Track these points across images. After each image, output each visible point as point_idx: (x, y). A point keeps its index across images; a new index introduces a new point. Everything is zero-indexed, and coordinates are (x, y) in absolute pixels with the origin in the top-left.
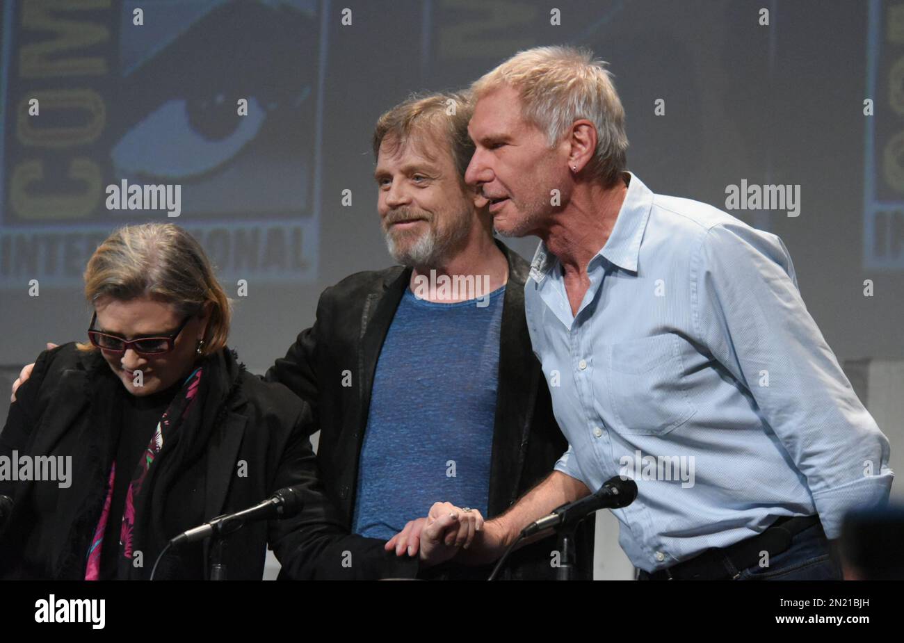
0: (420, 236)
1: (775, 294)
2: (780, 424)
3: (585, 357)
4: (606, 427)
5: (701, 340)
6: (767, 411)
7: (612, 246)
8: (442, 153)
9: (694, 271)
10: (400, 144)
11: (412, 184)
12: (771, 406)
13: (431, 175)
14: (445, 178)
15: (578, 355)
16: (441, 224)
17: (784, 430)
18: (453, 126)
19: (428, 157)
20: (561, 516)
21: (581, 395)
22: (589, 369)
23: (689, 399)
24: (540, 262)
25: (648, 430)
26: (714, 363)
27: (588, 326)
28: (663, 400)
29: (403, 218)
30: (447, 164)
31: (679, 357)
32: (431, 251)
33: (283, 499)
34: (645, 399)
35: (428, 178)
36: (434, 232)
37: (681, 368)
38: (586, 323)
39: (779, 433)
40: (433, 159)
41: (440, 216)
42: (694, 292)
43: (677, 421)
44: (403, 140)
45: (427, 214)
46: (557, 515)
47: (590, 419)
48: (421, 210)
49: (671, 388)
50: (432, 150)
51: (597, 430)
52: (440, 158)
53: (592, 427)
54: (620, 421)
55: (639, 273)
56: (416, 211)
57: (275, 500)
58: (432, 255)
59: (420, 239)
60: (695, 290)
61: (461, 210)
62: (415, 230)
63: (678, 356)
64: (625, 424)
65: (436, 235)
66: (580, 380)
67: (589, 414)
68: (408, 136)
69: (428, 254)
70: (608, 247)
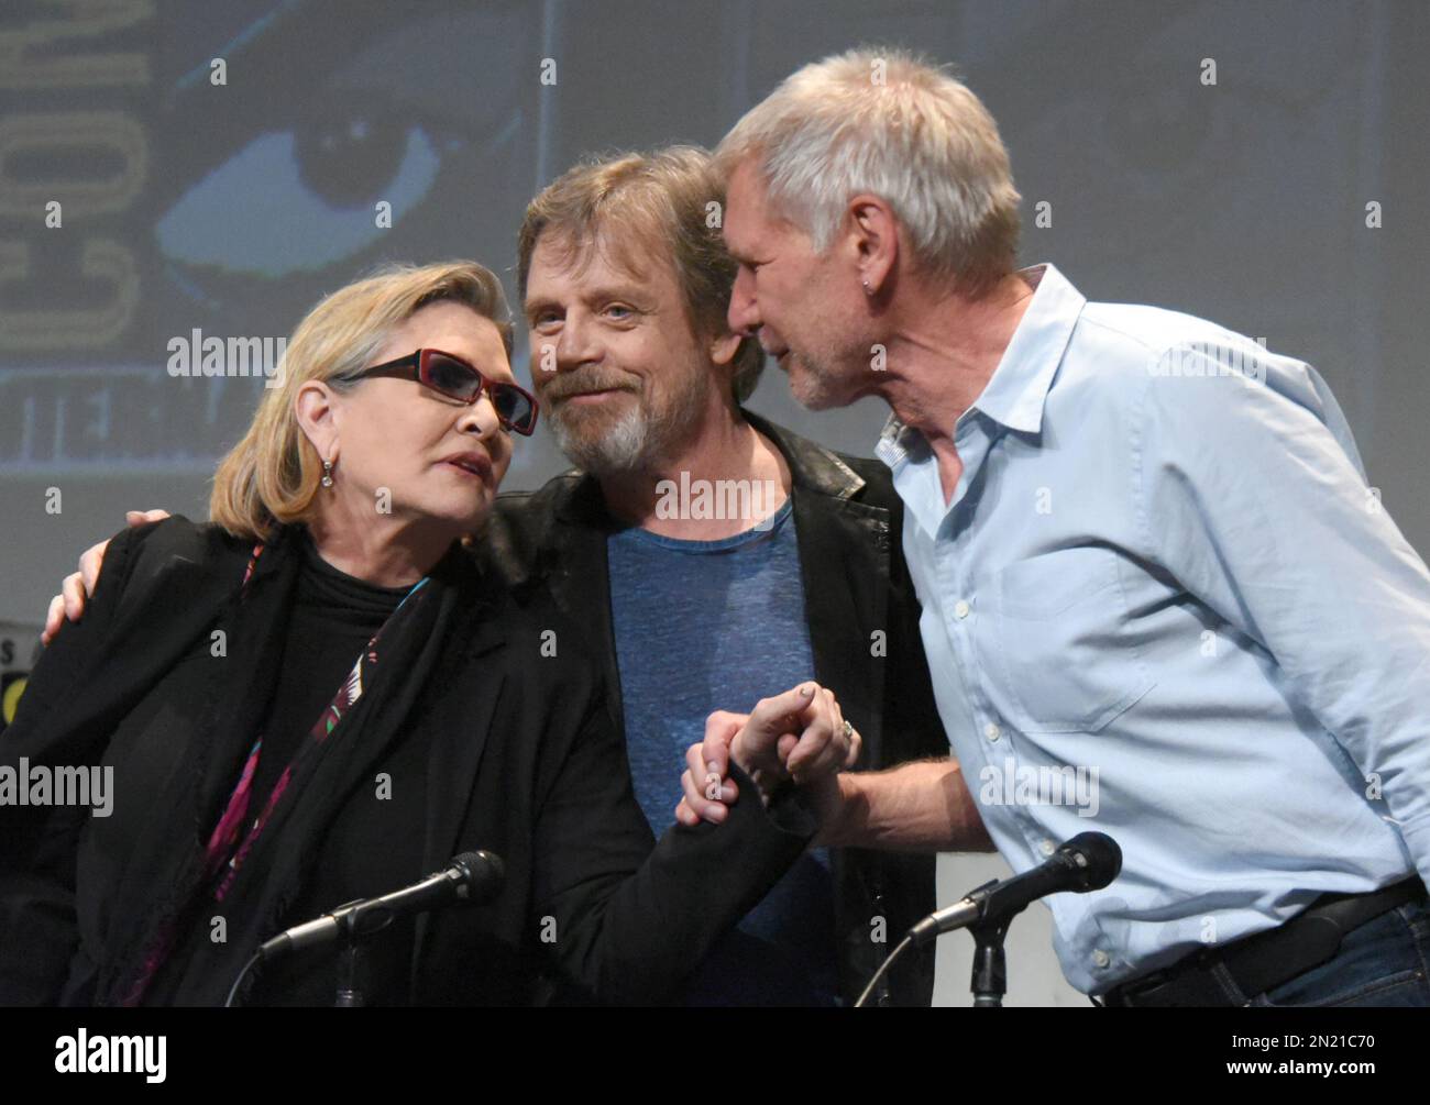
0: (621, 416)
1: (1301, 462)
2: (1332, 702)
3: (965, 595)
4: (1002, 723)
5: (1154, 558)
6: (1304, 679)
7: (997, 391)
8: (656, 263)
9: (1136, 432)
10: (578, 249)
11: (602, 324)
12: (1311, 669)
13: (641, 307)
14: (664, 311)
15: (952, 592)
16: (659, 396)
17: (1338, 712)
18: (673, 212)
19: (633, 272)
20: (981, 905)
21: (962, 666)
22: (972, 617)
23: (1141, 664)
24: (898, 428)
25: (1072, 721)
26: (1183, 597)
27: (969, 538)
28: (1091, 664)
29: (588, 385)
30: (665, 287)
31: (1117, 587)
32: (640, 445)
33: (467, 872)
34: (1059, 665)
35: (635, 310)
36: (646, 411)
37: (1123, 606)
38: (964, 534)
39: (1330, 720)
40: (642, 277)
41: (656, 383)
42: (1137, 470)
43: (1119, 703)
44: (587, 242)
45: (630, 379)
46: (973, 904)
47: (977, 708)
48: (622, 373)
49: (1109, 643)
50: (640, 260)
51: (990, 729)
52: (655, 276)
53: (982, 725)
54: (1022, 710)
55: (1045, 438)
56: (612, 375)
57: (453, 874)
58: (642, 454)
59: (621, 424)
60: (1137, 466)
61: (693, 370)
62: (611, 408)
63: (1115, 583)
64: (1031, 714)
65: (649, 417)
66: (958, 638)
67: (975, 699)
68: (594, 233)
69: (636, 451)
70: (989, 394)
